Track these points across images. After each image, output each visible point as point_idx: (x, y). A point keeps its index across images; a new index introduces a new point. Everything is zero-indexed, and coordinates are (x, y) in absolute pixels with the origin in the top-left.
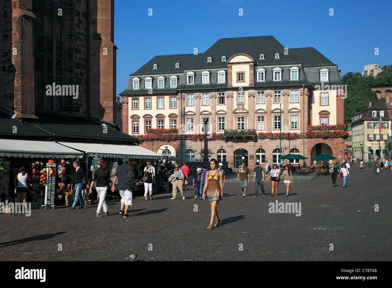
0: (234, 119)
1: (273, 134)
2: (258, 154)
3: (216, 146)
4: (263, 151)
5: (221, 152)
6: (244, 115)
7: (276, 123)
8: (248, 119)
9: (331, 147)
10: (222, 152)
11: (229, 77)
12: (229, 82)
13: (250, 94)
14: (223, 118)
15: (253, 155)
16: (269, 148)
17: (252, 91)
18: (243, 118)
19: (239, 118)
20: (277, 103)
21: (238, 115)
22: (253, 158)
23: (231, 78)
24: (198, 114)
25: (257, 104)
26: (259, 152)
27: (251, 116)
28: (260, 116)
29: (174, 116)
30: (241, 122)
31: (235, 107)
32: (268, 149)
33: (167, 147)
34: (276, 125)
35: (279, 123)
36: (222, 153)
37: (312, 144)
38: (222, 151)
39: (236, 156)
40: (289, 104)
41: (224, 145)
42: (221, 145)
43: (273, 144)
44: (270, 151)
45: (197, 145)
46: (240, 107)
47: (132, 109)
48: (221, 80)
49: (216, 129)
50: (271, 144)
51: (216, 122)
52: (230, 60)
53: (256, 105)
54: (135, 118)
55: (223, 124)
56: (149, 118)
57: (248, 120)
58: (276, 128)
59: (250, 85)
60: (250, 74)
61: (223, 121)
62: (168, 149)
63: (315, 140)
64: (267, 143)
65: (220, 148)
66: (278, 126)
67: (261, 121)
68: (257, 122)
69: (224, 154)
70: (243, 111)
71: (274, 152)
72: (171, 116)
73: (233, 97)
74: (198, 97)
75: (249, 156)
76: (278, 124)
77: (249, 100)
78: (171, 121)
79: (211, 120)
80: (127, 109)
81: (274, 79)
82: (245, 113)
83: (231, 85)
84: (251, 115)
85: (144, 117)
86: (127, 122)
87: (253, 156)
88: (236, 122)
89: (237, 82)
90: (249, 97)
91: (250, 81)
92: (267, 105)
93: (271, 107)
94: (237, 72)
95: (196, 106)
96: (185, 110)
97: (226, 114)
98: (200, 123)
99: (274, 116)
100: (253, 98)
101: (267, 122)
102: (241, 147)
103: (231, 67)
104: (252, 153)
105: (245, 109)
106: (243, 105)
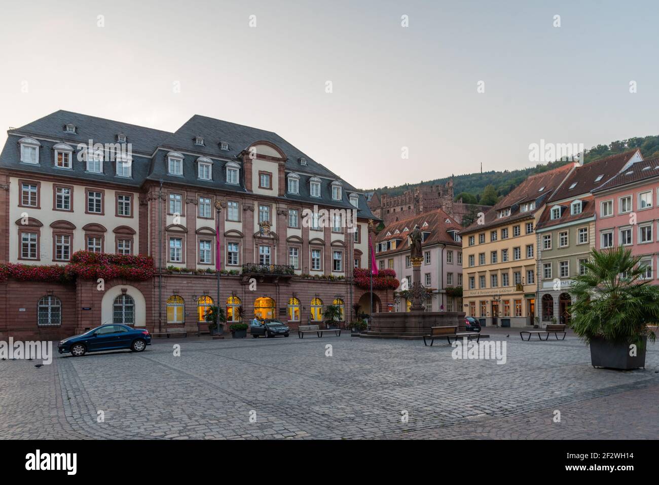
2: (290, 306)
3: (225, 292)
6: (269, 243)
8: (276, 249)
9: (381, 298)
11: (247, 175)
12: (247, 185)
13: (281, 210)
15: (284, 307)
16: (307, 297)
17: (283, 206)
20: (316, 230)
21: (261, 242)
22: (286, 312)
24: (192, 232)
28: (293, 246)
29: (127, 231)
30: (266, 254)
31: (257, 228)
32: (304, 299)
33: (124, 291)
34: (314, 263)
35: (318, 260)
40: (332, 234)
41: (238, 289)
42: (232, 289)
43: (311, 292)
44: (307, 302)
45: (191, 288)
46: (265, 228)
47: (20, 206)
48: (232, 178)
49: (224, 261)
51: (225, 250)
52: (249, 148)
53: (288, 229)
54: (30, 225)
56: (67, 228)
57: (276, 251)
58: (314, 267)
59: (280, 195)
60: (280, 178)
62: (128, 293)
64: (303, 288)
65: (231, 295)
66: (316, 265)
67: (293, 255)
68: (288, 256)
70: (269, 237)
72: (118, 231)
73: (253, 211)
74: (192, 200)
75: (278, 309)
76: (316, 262)
77: (278, 220)
78: (119, 240)
79: (215, 245)
80: (7, 203)
81: (311, 193)
82: (273, 239)
83: (252, 191)
84: (282, 244)
85: (54, 225)
86: (6, 231)
87: (285, 309)
88: (257, 252)
89: (260, 188)
90: (278, 214)
91: (279, 189)
92: (302, 231)
93: (308, 235)
94: (259, 171)
95: (187, 217)
96: (165, 221)
97: (242, 237)
98: (196, 249)
99: (312, 248)
100: (284, 217)
101: (304, 258)
102: (266, 295)
103: (251, 160)
104: (283, 304)
105: (273, 234)
106: (269, 226)
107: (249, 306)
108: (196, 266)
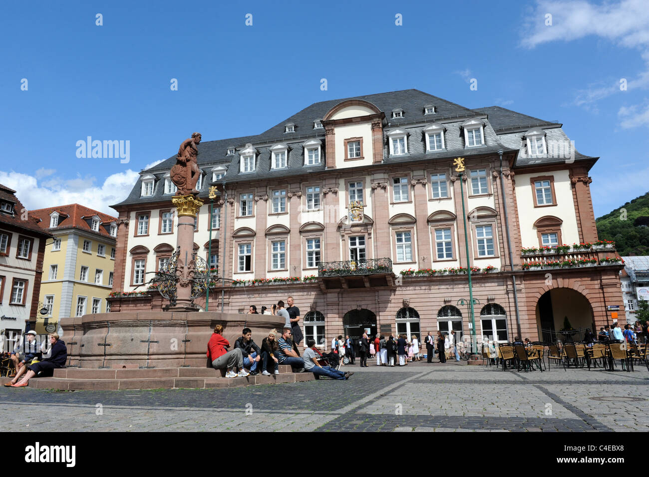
0: (341, 241)
1: (434, 272)
2: (401, 321)
3: (301, 305)
4: (414, 313)
5: (312, 320)
6: (363, 231)
7: (440, 244)
8: (372, 238)
9: (588, 297)
10: (315, 319)
11: (328, 150)
12: (329, 161)
13: (376, 181)
14: (318, 241)
15: (389, 322)
16: (429, 304)
17: (379, 176)
18: (362, 238)
19: (353, 239)
20: (440, 199)
21: (350, 232)
22: (390, 330)
23: (334, 153)
24: (261, 234)
25: (393, 204)
26: (404, 317)
27: (380, 231)
28: (402, 230)
29: (214, 244)
30: (358, 246)
32: (424, 308)
34: (440, 250)
35: (448, 244)
36: (315, 321)
37: (536, 290)
38: (315, 316)
39: (348, 326)
40: (468, 199)
41: (319, 300)
43: (436, 295)
44: (431, 312)
46: (354, 212)
47: (136, 236)
48: (313, 159)
49: (300, 264)
50: (431, 296)
51: (300, 250)
52: (331, 116)
53: (390, 206)
54: (140, 252)
55: (318, 253)
56: (167, 251)
57: (373, 241)
58: (441, 256)
59: (375, 161)
60: (375, 142)
61: (318, 246)
63: (542, 281)
64: (421, 292)
65: (309, 310)
66: (445, 253)
67: (404, 243)
68: (394, 245)
69: (320, 323)
70: (361, 222)
71: (440, 314)
73: (336, 193)
74: (261, 196)
75: (378, 326)
76: (444, 247)
77: (374, 196)
79: (289, 245)
80: (126, 236)
81: (428, 148)
82: (366, 224)
83: (334, 165)
84: (380, 229)
85: (156, 250)
86: (124, 261)
87: (389, 326)
88: (345, 246)
89: (346, 160)
90: (374, 188)
91: (375, 155)
92: (415, 205)
93: (426, 209)
94: (345, 140)
95: (257, 217)
96: (233, 226)
97: (322, 230)
98: (265, 254)
99: (434, 228)
100: (383, 191)
101: (420, 244)
102: (360, 306)
103: (333, 130)
104: (386, 318)
105: (366, 217)
106: (361, 207)
107: (334, 323)
108: (265, 275)
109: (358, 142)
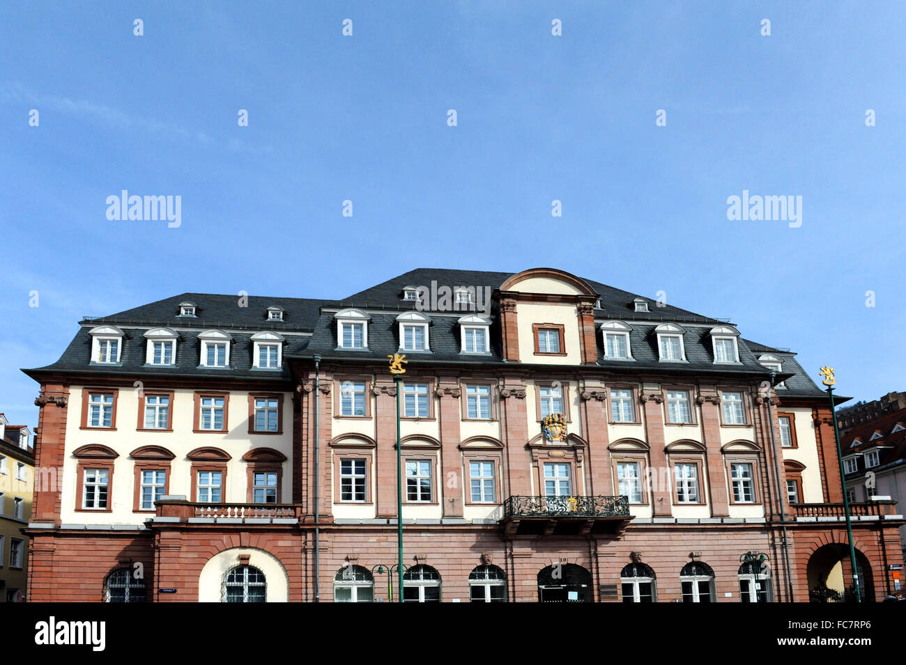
0: (531, 469)
2: (626, 580)
3: (465, 556)
6: (567, 456)
8: (583, 468)
10: (487, 576)
13: (589, 390)
15: (612, 582)
18: (563, 465)
19: (550, 465)
21: (547, 456)
22: (616, 592)
25: (613, 424)
26: (631, 575)
27: (596, 459)
30: (557, 478)
31: (534, 430)
36: (487, 580)
37: (808, 545)
38: (487, 572)
39: (543, 587)
41: (497, 550)
42: (482, 550)
50: (671, 549)
53: (609, 426)
63: (816, 535)
68: (615, 479)
73: (524, 397)
75: (595, 587)
82: (574, 448)
87: (615, 586)
88: (538, 475)
90: (584, 400)
94: (534, 324)
97: (501, 449)
102: (565, 560)
103: (514, 306)
104: (608, 576)
105: (572, 437)
106: (565, 423)
109: (558, 330)
